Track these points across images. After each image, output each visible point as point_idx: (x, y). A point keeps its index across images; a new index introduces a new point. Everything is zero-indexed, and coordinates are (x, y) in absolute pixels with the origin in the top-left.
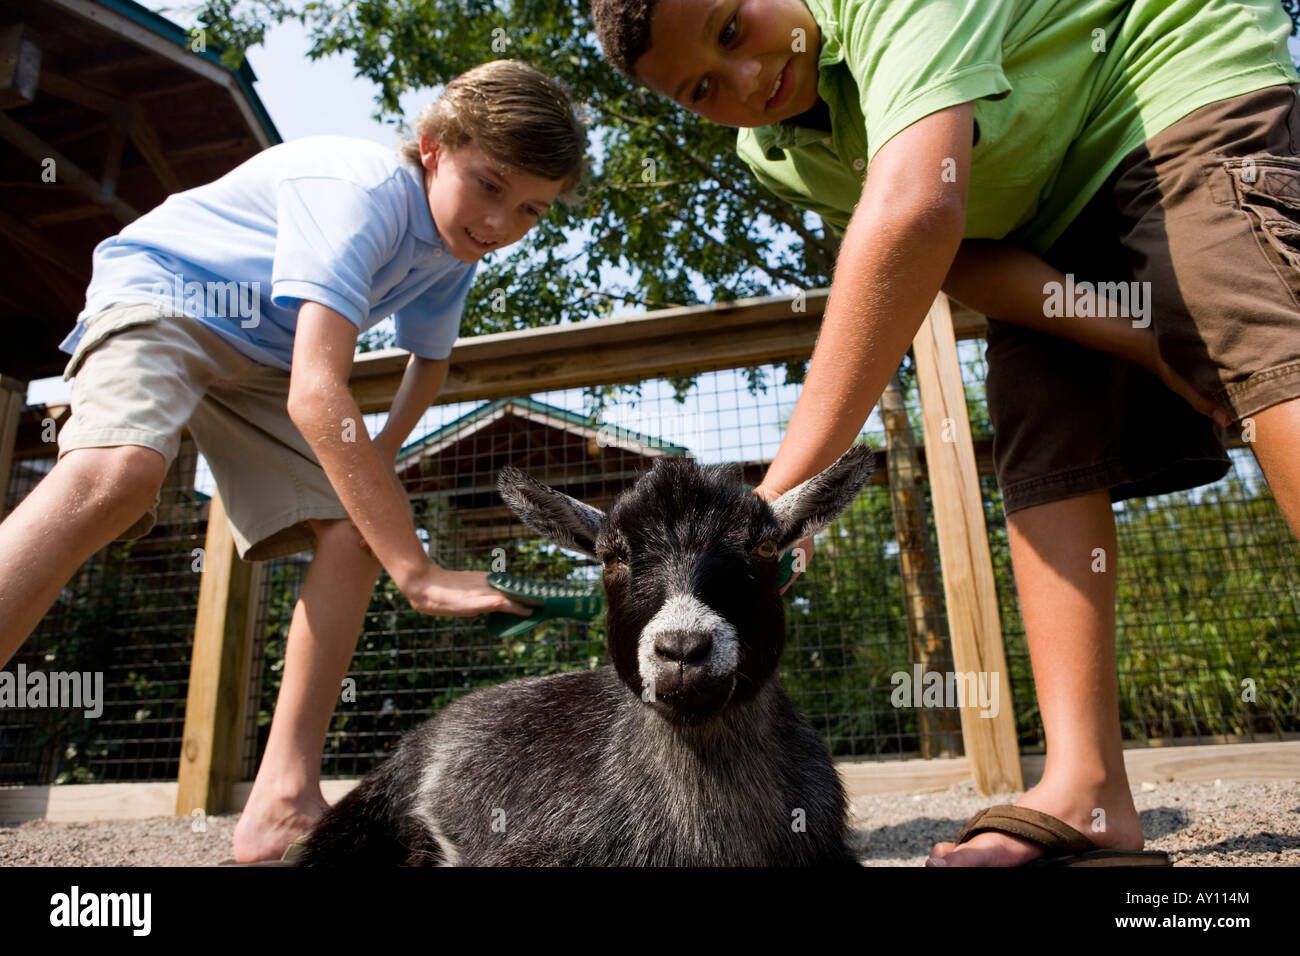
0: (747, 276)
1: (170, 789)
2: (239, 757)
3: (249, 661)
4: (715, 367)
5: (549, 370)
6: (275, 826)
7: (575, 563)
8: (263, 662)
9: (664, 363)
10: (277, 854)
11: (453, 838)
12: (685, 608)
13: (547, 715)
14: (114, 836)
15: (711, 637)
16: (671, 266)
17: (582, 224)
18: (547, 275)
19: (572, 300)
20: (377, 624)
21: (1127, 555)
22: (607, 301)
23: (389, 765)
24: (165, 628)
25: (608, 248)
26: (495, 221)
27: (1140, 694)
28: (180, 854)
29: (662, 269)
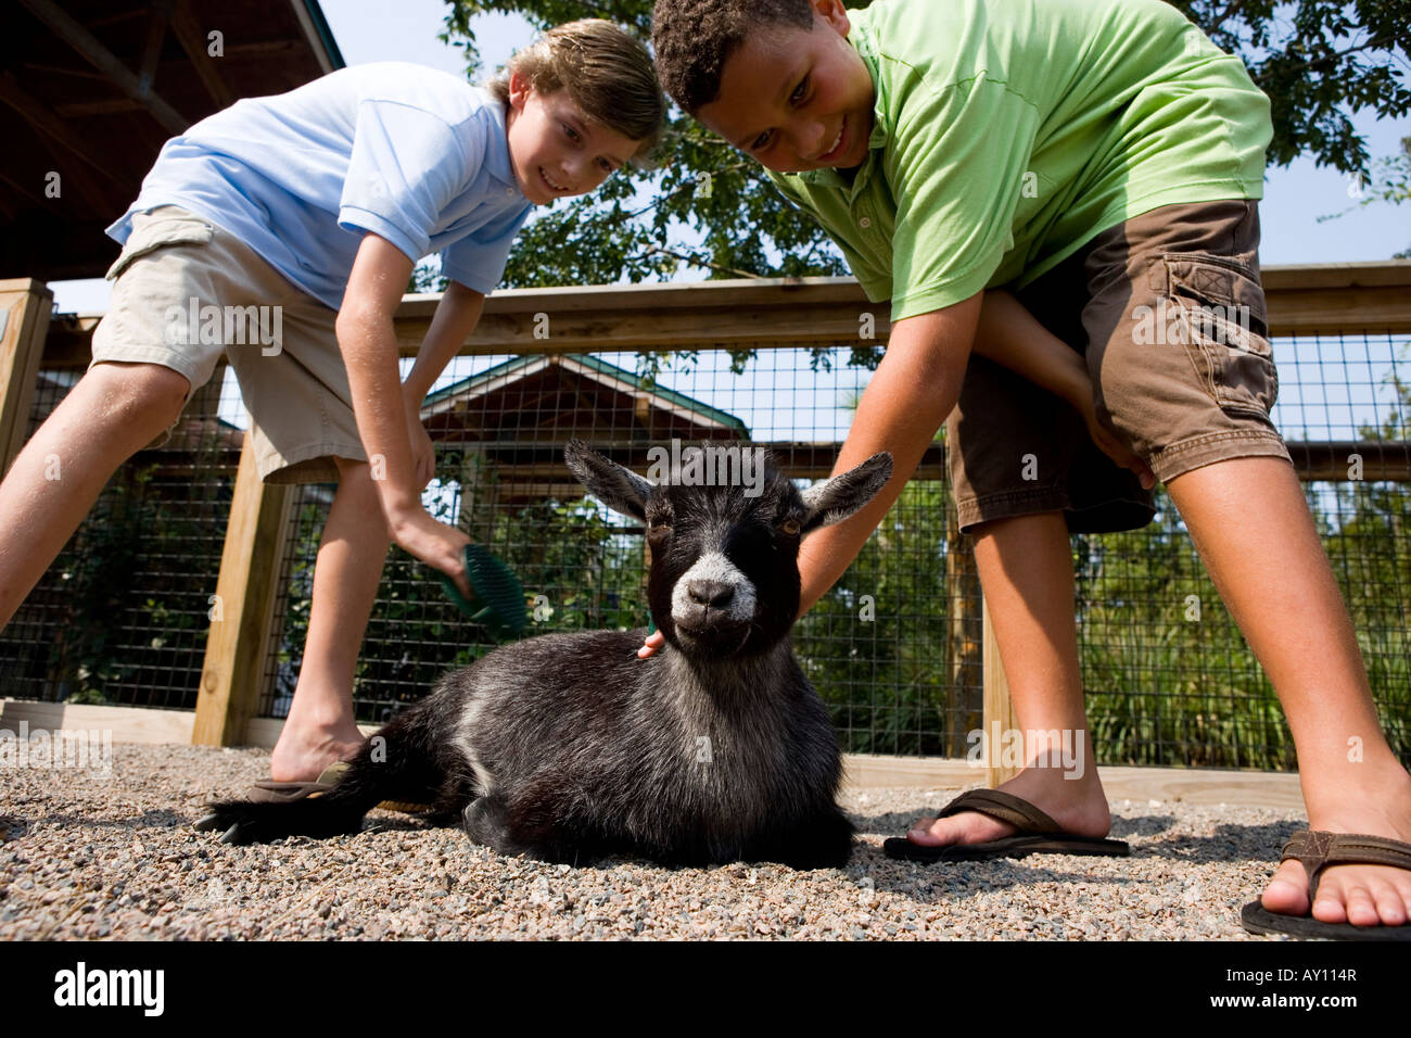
0: (822, 246)
1: (187, 718)
2: (257, 693)
3: (274, 598)
4: (775, 344)
5: (605, 330)
6: (313, 750)
7: (612, 530)
8: (287, 600)
9: (724, 334)
10: (312, 776)
11: (488, 766)
12: (715, 563)
13: (581, 666)
14: (139, 754)
15: (733, 589)
16: (743, 226)
17: (653, 175)
18: (611, 227)
19: (634, 255)
20: (404, 573)
21: (1193, 579)
22: (671, 260)
23: (430, 700)
24: (184, 557)
25: (678, 203)
26: (572, 166)
27: (1186, 724)
28: (209, 773)
29: (733, 227)
